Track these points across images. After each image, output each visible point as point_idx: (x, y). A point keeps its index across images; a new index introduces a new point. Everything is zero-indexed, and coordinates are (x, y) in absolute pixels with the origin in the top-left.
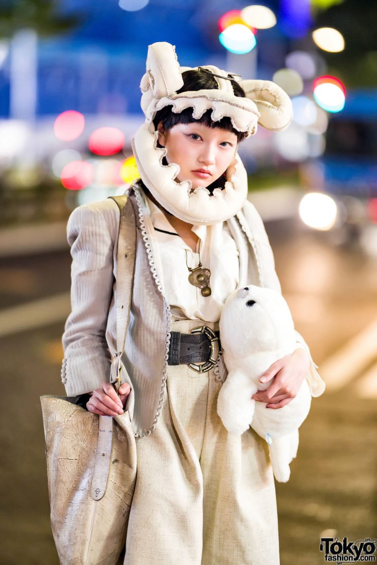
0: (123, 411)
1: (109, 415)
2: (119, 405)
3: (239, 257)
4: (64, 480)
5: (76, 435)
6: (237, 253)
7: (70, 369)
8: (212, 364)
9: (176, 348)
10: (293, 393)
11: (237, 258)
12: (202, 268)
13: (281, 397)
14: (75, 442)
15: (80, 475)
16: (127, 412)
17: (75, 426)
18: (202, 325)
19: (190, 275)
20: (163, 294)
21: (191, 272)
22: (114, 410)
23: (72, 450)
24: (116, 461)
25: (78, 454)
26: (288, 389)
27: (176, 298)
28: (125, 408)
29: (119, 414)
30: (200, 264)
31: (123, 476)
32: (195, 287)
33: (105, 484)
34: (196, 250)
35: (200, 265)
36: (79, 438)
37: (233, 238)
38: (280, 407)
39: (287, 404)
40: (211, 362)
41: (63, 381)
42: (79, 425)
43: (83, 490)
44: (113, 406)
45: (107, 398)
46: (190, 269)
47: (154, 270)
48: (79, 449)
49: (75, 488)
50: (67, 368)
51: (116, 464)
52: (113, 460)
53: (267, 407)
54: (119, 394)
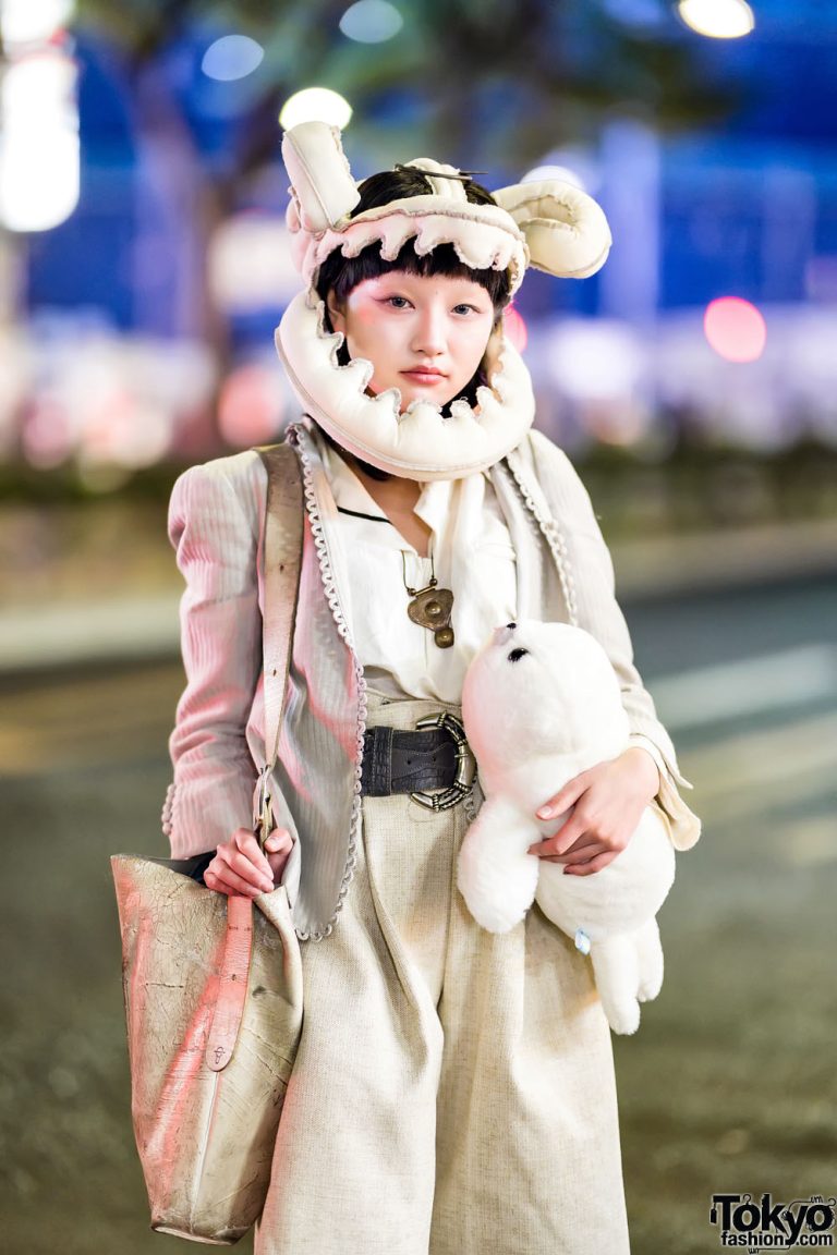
0: (272, 886)
1: (244, 895)
2: (264, 873)
3: (515, 563)
4: (157, 1029)
5: (181, 935)
6: (513, 555)
7: (180, 804)
8: (462, 791)
9: (383, 758)
10: (615, 841)
11: (512, 565)
12: (437, 588)
13: (590, 850)
14: (179, 951)
15: (189, 1020)
16: (282, 888)
17: (178, 918)
18: (439, 710)
19: (412, 604)
20: (347, 641)
21: (414, 598)
22: (255, 885)
23: (172, 966)
24: (260, 990)
25: (184, 976)
26: (603, 833)
27: (378, 651)
28: (278, 880)
29: (266, 892)
30: (433, 579)
31: (275, 1023)
32: (422, 628)
33: (233, 1038)
34: (424, 552)
35: (433, 582)
36: (187, 942)
37: (506, 524)
38: (592, 871)
39: (605, 865)
40: (458, 788)
41: (165, 828)
42: (187, 915)
43: (193, 1050)
44: (252, 875)
45: (241, 858)
46: (411, 592)
47: (333, 591)
48: (186, 966)
49: (181, 1048)
50: (175, 802)
51: (259, 996)
52: (253, 987)
53: (566, 873)
54: (265, 850)
